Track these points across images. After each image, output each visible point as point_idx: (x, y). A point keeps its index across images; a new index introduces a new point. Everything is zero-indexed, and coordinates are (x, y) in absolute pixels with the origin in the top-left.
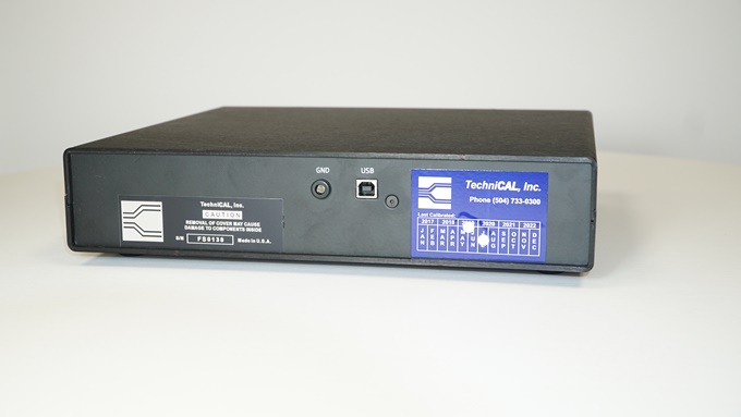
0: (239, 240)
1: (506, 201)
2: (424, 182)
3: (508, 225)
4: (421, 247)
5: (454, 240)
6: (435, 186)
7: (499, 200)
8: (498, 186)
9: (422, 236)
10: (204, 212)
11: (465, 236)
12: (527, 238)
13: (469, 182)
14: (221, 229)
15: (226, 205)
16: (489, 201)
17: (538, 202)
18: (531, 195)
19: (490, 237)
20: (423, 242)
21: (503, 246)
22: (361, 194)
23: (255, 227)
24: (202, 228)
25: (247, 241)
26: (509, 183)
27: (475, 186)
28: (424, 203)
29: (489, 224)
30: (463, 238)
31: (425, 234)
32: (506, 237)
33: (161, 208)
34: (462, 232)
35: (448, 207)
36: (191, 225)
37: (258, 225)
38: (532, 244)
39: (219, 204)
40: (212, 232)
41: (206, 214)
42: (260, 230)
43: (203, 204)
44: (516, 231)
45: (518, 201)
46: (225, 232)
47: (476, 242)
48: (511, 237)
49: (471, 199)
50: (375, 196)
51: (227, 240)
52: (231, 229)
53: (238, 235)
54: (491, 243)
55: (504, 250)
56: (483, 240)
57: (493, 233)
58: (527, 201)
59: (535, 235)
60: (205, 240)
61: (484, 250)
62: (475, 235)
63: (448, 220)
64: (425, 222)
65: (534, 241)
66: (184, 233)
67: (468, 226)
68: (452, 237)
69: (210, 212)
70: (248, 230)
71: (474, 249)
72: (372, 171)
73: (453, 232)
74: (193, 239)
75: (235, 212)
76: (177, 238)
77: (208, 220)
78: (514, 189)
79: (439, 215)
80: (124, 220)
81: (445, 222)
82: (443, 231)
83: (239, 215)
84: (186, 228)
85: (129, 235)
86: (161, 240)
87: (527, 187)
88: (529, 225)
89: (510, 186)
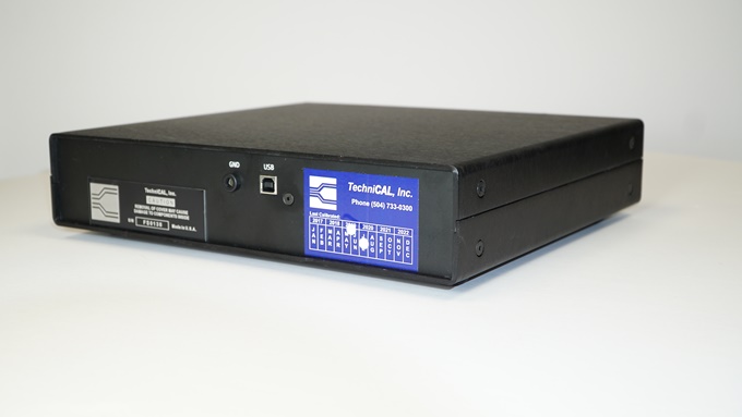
0: (173, 226)
1: (382, 205)
2: (315, 181)
3: (385, 230)
4: (314, 246)
5: (340, 241)
6: (324, 186)
7: (376, 204)
8: (375, 189)
9: (314, 235)
10: (148, 197)
11: (348, 237)
12: (401, 244)
13: (351, 184)
14: (160, 214)
15: (163, 192)
16: (368, 204)
17: (410, 208)
19: (370, 241)
20: (314, 241)
21: (381, 251)
22: (264, 190)
23: (184, 215)
24: (146, 213)
25: (178, 227)
26: (385, 187)
27: (356, 188)
28: (314, 202)
29: (368, 227)
30: (346, 240)
31: (315, 232)
32: (383, 242)
33: (117, 192)
34: (346, 234)
35: (334, 207)
36: (139, 209)
37: (187, 213)
38: (406, 252)
39: (158, 191)
40: (153, 217)
41: (149, 200)
42: (187, 218)
43: (147, 190)
44: (392, 236)
45: (393, 206)
46: (163, 218)
47: (357, 244)
48: (388, 243)
49: (353, 201)
50: (275, 193)
51: (165, 225)
52: (167, 215)
53: (173, 221)
54: (370, 247)
55: (381, 255)
56: (364, 244)
57: (372, 237)
58: (400, 207)
59: (408, 242)
60: (148, 224)
61: (364, 253)
62: (357, 238)
63: (335, 220)
64: (315, 221)
65: (407, 249)
66: (133, 216)
67: (351, 229)
68: (338, 238)
69: (152, 198)
70: (180, 217)
71: (355, 252)
72: (272, 167)
73: (338, 233)
74: (140, 222)
75: (170, 200)
76: (129, 220)
77: (150, 206)
78: (389, 194)
79: (327, 215)
80: (92, 201)
81: (332, 223)
82: (330, 232)
83: (172, 203)
84: (135, 211)
85: (96, 215)
86: (118, 221)
87: (401, 193)
88: (403, 232)
89: (386, 191)
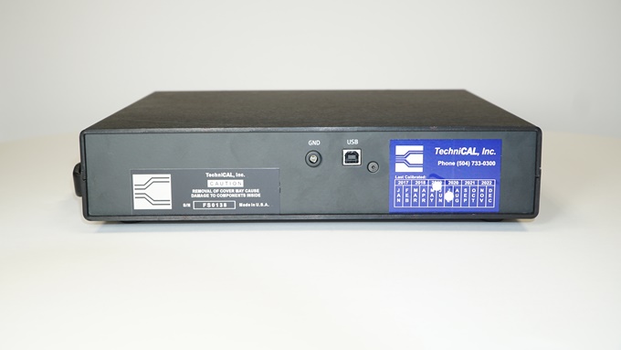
0: (241, 205)
1: (467, 163)
2: (401, 150)
3: (469, 183)
4: (398, 204)
5: (425, 197)
6: (409, 153)
7: (462, 163)
8: (461, 151)
9: (399, 195)
10: (209, 181)
11: (434, 193)
12: (484, 193)
13: (437, 149)
14: (224, 196)
15: (229, 175)
16: (453, 164)
17: (493, 163)
18: (488, 158)
19: (455, 193)
20: (399, 200)
21: (465, 200)
22: (347, 162)
23: (255, 193)
24: (207, 196)
25: (247, 205)
26: (470, 149)
27: (442, 152)
28: (400, 168)
29: (454, 183)
30: (432, 195)
31: (401, 193)
32: (467, 193)
33: (170, 180)
34: (432, 191)
35: (420, 170)
36: (197, 193)
37: (258, 191)
38: (488, 198)
39: (223, 175)
40: (216, 199)
41: (211, 183)
42: (259, 195)
43: (209, 175)
44: (476, 188)
45: (478, 163)
46: (228, 198)
47: (443, 198)
48: (472, 193)
49: (439, 162)
50: (359, 163)
51: (230, 205)
52: (233, 195)
53: (239, 200)
54: (455, 198)
55: (466, 204)
56: (449, 196)
57: (457, 190)
58: (484, 163)
59: (490, 190)
60: (210, 206)
61: (450, 204)
62: (443, 192)
63: (421, 181)
64: (401, 183)
65: (490, 196)
66: (190, 200)
67: (437, 185)
68: (424, 195)
69: (215, 181)
70: (249, 195)
71: (441, 204)
72: (356, 142)
73: (424, 190)
74: (200, 205)
75: (237, 181)
76: (184, 205)
77: (212, 189)
78: (474, 154)
79: (413, 177)
80: (135, 191)
81: (418, 183)
82: (416, 190)
83: (240, 183)
84: (193, 196)
85: (140, 204)
86: (170, 207)
87: (485, 151)
88: (486, 183)
89: (471, 151)
